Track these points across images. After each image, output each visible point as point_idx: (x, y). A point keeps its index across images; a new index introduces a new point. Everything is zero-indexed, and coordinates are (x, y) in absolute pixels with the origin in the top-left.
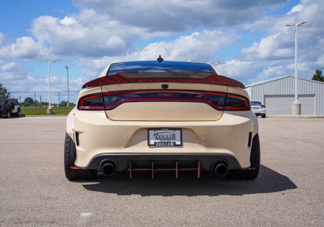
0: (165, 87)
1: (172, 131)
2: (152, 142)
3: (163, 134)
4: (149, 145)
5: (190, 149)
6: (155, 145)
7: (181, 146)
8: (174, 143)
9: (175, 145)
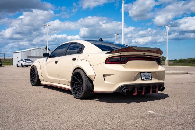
1: (148, 73)
2: (143, 78)
3: (146, 75)
4: (142, 80)
6: (144, 80)
9: (150, 79)
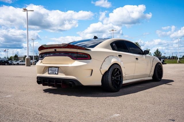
0: (55, 50)
1: (55, 68)
3: (53, 69)
4: (48, 73)
5: (61, 76)
6: (50, 73)
7: (57, 74)
8: (55, 73)
9: (56, 74)
